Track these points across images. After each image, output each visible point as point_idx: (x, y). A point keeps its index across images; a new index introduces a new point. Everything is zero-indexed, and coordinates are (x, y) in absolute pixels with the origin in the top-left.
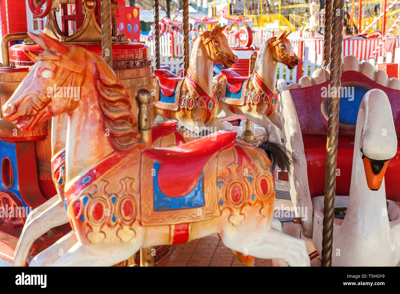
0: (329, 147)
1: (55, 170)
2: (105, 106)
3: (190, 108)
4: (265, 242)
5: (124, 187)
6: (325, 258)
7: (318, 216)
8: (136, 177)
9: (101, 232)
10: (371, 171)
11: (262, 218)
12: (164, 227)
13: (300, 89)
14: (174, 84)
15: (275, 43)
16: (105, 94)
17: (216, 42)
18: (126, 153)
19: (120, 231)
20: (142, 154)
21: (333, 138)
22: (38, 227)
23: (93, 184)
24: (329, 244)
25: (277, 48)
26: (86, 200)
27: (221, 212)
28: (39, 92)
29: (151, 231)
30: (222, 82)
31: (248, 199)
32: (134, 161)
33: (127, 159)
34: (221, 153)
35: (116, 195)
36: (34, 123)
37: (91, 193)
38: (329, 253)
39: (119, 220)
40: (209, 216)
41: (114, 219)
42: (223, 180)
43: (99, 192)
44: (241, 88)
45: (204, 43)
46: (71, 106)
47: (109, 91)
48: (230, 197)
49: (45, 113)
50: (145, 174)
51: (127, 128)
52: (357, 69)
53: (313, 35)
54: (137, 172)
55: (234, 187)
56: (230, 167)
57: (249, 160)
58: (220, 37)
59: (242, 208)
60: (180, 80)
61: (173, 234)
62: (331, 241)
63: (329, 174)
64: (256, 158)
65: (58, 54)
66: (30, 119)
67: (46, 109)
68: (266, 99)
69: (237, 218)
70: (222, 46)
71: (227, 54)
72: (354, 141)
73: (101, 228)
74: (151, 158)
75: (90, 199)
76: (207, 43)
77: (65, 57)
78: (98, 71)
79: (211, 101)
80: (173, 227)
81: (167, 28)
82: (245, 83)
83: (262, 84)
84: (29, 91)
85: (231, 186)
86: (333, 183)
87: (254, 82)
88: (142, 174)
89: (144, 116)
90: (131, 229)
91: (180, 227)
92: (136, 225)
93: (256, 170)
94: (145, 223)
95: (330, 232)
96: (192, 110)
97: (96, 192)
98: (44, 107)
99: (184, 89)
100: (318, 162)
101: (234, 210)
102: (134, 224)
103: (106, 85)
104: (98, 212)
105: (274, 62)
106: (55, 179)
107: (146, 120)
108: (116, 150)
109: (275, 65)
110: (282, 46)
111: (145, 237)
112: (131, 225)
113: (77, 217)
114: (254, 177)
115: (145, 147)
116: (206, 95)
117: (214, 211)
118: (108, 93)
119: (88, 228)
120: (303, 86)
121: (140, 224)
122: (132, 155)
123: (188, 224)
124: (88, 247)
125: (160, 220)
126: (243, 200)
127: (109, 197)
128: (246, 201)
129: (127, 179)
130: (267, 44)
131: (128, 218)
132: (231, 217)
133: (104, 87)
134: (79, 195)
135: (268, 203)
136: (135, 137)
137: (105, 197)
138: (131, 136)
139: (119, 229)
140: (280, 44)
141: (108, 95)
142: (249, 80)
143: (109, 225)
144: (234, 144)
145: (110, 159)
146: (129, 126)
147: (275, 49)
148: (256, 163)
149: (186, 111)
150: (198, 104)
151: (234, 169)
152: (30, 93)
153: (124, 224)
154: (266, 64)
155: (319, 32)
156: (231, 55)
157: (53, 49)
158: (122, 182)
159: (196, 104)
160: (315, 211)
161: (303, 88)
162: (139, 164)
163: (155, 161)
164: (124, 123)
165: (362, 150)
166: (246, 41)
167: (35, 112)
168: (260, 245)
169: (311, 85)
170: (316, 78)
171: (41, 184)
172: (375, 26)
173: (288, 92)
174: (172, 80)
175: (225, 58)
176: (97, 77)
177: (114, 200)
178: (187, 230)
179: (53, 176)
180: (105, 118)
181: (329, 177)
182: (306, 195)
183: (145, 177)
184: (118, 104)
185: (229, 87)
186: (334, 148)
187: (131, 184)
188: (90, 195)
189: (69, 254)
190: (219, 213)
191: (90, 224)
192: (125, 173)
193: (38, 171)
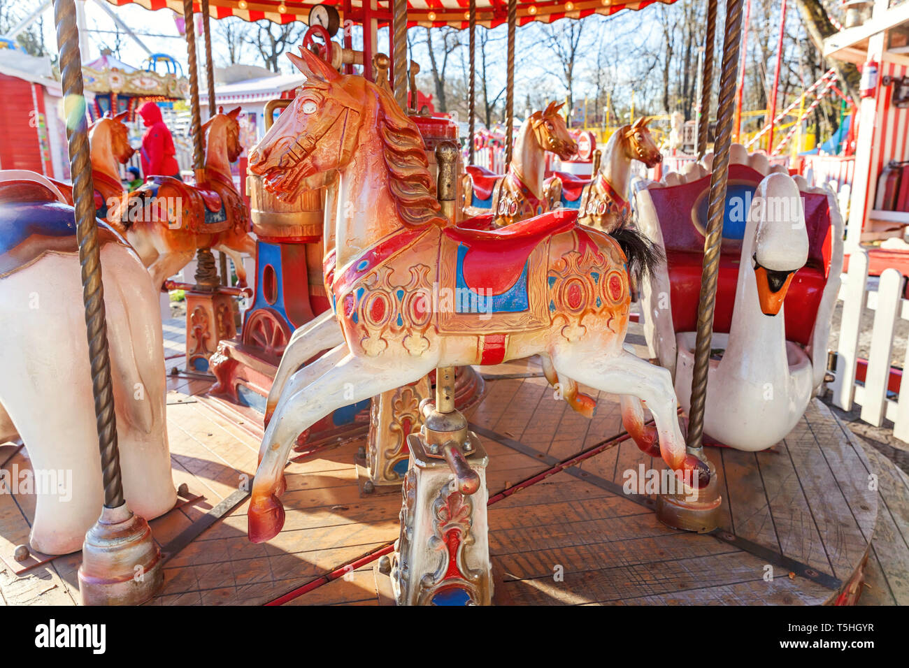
0: (708, 248)
1: (327, 273)
2: (391, 159)
3: (512, 215)
4: (613, 368)
5: (416, 277)
6: (695, 407)
7: (684, 356)
8: (432, 265)
9: (381, 338)
10: (766, 288)
11: (610, 334)
12: (470, 337)
13: (663, 188)
14: (491, 184)
15: (629, 134)
16: (392, 141)
17: (550, 124)
18: (420, 230)
19: (408, 338)
20: (442, 232)
21: (715, 235)
22: (304, 348)
23: (371, 271)
24: (703, 386)
25: (632, 141)
26: (361, 292)
27: (552, 322)
28: (299, 134)
29: (452, 342)
30: (555, 187)
31: (591, 304)
32: (430, 243)
33: (420, 239)
34: (554, 237)
35: (403, 287)
36: (291, 179)
37: (368, 283)
38: (701, 400)
39: (407, 324)
40: (534, 325)
41: (400, 322)
42: (556, 275)
43: (380, 282)
44: (581, 195)
45: (534, 126)
46: (343, 159)
47: (398, 138)
48: (566, 300)
49: (305, 165)
50: (445, 261)
51: (422, 193)
52: (745, 162)
53: (674, 154)
54: (435, 259)
55: (572, 287)
56: (567, 257)
57: (595, 249)
58: (555, 119)
59: (582, 317)
60: (499, 178)
61: (481, 348)
62: (704, 382)
63: (706, 287)
64: (605, 245)
65: (327, 81)
66: (285, 172)
67: (308, 161)
68: (615, 209)
69: (575, 331)
70: (558, 130)
71: (564, 142)
72: (739, 259)
73: (382, 334)
74: (455, 239)
75: (367, 292)
76: (538, 127)
77: (335, 85)
78: (382, 109)
79: (540, 206)
80: (482, 338)
81: (485, 142)
82: (586, 188)
83: (610, 189)
84: (285, 132)
85: (568, 283)
86: (712, 302)
87: (599, 186)
88: (441, 261)
89: (447, 181)
90: (424, 337)
91: (494, 339)
92: (430, 332)
93: (605, 263)
94: (443, 330)
95: (705, 369)
96: (514, 217)
97: (376, 282)
98: (305, 157)
99: (504, 190)
100: (686, 286)
101: (571, 319)
102: (427, 331)
103: (392, 129)
104: (378, 311)
105: (627, 159)
106: (328, 284)
107: (449, 186)
108: (406, 224)
109: (629, 163)
110: (640, 136)
111: (443, 350)
112: (423, 331)
113: (349, 317)
114: (602, 273)
115: (446, 223)
116: (534, 197)
117: (542, 318)
118: (396, 141)
119: (363, 332)
120: (667, 185)
121: (437, 331)
122: (427, 234)
123: (505, 334)
124: (363, 360)
125: (466, 327)
126: (584, 305)
127: (393, 290)
128: (589, 307)
129: (420, 267)
130: (619, 135)
131: (420, 322)
132: (565, 330)
133: (390, 132)
134: (352, 286)
135: (619, 311)
136: (432, 208)
137: (389, 291)
138: (427, 206)
139: (407, 336)
140: (637, 134)
141: (396, 144)
142: (593, 184)
143: (393, 330)
144: (573, 224)
145: (397, 237)
146: (425, 190)
147: (629, 142)
148: (604, 254)
149: (506, 219)
150: (523, 209)
151: (572, 259)
152: (285, 135)
153: (414, 329)
154: (616, 163)
155: (683, 151)
156: (569, 143)
157: (320, 75)
158: (413, 270)
159: (519, 208)
160: (680, 349)
161: (668, 188)
162: (437, 247)
163: (460, 244)
164: (418, 185)
165: (755, 258)
166: (587, 152)
167: (292, 163)
168: (605, 373)
169: (678, 183)
170: (687, 174)
171: (312, 300)
172: (758, 144)
173: (646, 192)
174: (488, 179)
175: (561, 146)
176: (382, 118)
177: (400, 294)
178: (503, 344)
179: (325, 281)
180: (392, 176)
181: (705, 292)
182: (667, 327)
183: (445, 267)
184: (409, 157)
185: (565, 194)
186: (715, 249)
187: (425, 274)
188: (367, 286)
189: (337, 368)
190: (549, 323)
191: (366, 326)
192: (416, 259)
193: (309, 284)
